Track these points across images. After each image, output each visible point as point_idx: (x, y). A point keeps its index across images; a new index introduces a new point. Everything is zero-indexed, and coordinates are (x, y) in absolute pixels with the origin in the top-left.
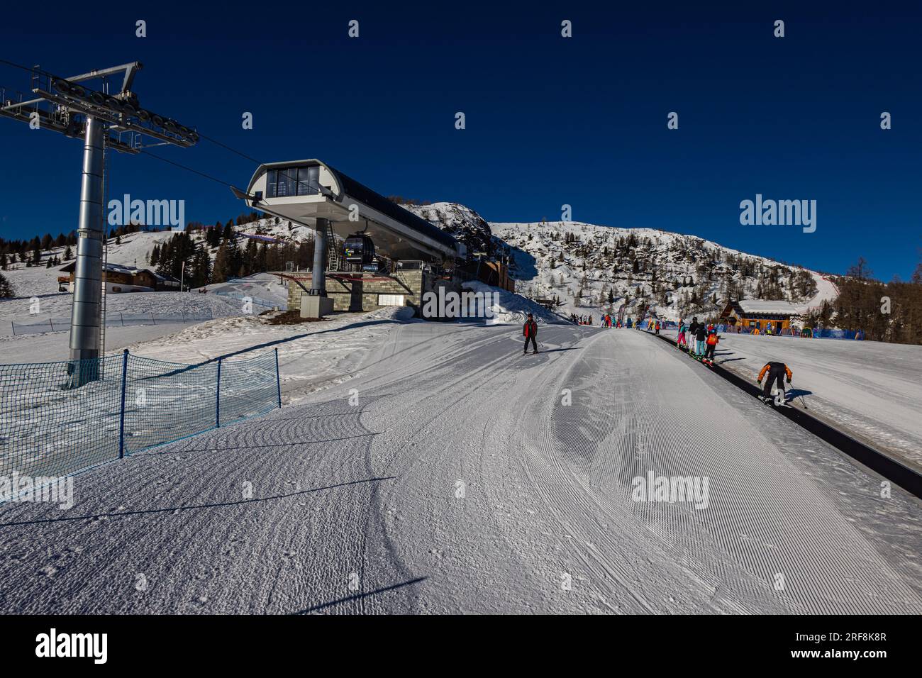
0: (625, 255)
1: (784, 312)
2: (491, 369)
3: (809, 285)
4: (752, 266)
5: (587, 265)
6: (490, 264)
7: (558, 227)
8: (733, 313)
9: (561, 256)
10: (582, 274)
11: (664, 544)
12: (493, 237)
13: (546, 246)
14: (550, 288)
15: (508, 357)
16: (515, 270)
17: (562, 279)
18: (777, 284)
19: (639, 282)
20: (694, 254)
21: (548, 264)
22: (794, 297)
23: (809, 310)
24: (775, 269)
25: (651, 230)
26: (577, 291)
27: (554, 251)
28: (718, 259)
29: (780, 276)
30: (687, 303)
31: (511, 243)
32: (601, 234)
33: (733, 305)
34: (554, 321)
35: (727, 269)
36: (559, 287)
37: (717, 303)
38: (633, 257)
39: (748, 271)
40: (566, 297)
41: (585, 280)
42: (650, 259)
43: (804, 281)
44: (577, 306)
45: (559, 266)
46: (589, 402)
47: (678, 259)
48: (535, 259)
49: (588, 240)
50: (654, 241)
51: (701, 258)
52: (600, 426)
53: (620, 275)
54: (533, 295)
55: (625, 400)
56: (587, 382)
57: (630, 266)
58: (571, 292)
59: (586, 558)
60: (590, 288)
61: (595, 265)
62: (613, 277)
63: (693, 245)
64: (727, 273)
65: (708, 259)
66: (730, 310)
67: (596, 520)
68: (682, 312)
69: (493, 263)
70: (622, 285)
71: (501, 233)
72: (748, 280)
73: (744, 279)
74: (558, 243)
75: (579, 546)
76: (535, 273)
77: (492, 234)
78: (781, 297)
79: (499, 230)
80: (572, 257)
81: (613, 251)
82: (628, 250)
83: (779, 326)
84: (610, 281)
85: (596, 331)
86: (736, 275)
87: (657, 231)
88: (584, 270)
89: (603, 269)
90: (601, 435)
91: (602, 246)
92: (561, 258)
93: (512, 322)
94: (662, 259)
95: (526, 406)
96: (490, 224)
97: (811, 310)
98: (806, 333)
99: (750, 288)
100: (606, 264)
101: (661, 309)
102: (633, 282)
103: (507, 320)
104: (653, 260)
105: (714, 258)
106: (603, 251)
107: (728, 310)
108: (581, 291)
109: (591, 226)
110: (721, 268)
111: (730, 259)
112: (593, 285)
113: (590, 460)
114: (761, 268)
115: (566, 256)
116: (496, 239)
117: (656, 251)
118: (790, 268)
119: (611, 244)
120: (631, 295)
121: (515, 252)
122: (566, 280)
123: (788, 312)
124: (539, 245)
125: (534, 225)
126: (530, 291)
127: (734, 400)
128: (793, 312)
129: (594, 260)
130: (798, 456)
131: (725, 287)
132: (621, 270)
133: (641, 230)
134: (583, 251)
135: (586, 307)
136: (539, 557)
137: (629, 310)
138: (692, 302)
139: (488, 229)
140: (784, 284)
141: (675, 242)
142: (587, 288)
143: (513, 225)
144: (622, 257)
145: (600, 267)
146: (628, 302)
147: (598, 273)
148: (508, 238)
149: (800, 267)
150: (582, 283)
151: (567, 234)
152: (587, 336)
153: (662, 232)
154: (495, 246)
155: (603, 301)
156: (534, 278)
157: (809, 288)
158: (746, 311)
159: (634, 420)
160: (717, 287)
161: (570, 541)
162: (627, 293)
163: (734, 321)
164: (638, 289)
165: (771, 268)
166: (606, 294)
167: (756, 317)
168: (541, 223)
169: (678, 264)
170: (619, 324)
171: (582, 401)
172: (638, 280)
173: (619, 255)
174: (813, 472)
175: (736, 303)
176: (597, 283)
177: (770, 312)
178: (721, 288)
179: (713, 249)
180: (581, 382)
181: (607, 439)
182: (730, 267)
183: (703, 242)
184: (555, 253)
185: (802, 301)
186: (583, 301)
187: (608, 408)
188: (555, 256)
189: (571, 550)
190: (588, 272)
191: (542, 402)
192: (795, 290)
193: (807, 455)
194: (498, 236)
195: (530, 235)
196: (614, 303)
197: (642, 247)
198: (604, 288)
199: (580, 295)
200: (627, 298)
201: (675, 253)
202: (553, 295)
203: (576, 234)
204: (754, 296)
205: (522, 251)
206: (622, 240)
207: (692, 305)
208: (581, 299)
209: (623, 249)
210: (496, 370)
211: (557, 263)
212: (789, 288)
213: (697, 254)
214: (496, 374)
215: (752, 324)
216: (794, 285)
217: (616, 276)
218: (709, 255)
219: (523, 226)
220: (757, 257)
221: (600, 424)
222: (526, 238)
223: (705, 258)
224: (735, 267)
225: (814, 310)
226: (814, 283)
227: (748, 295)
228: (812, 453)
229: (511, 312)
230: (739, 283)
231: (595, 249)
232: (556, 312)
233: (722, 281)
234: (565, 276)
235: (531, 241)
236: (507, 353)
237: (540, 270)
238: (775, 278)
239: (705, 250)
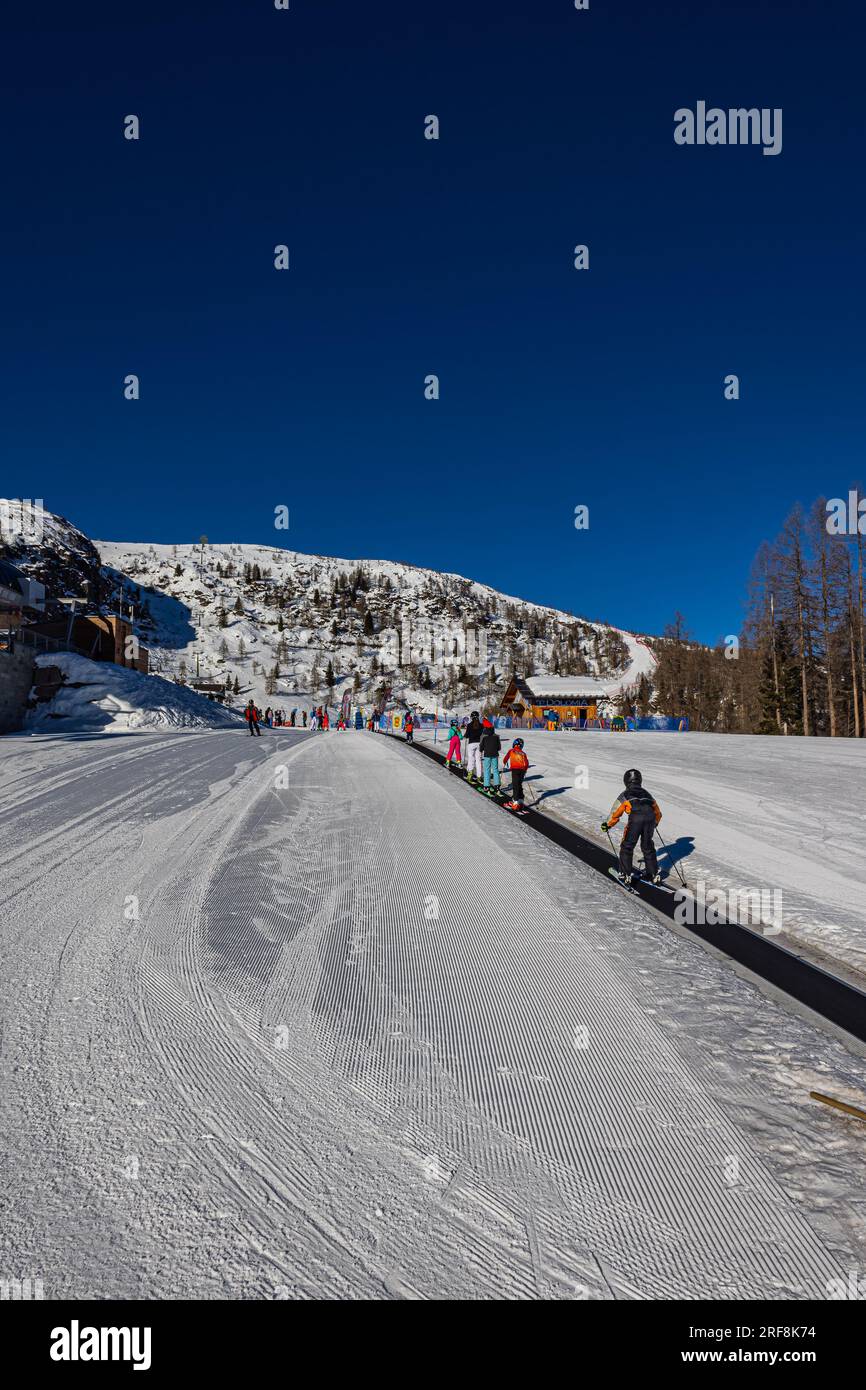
0: (349, 605)
1: (588, 693)
2: (94, 822)
3: (620, 651)
4: (543, 623)
5: (286, 620)
6: (95, 620)
7: (230, 554)
8: (518, 698)
9: (238, 606)
10: (278, 637)
11: (376, 1114)
12: (105, 568)
13: (210, 586)
14: (220, 661)
15: (129, 797)
16: (152, 629)
17: (242, 646)
18: (578, 651)
19: (375, 650)
20: (458, 604)
21: (215, 619)
22: (603, 670)
23: (622, 689)
24: (574, 627)
25: (389, 563)
26: (270, 666)
27: (224, 596)
28: (494, 611)
29: (581, 639)
30: (453, 683)
31: (141, 580)
32: (307, 568)
33: (517, 685)
34: (227, 722)
35: (508, 627)
36: (237, 659)
37: (497, 682)
38: (362, 607)
39: (538, 632)
40: (253, 678)
41: (283, 647)
42: (391, 612)
43: (613, 645)
44: (271, 693)
45: (234, 623)
46: (275, 869)
47: (434, 611)
48: (189, 610)
49: (285, 577)
50: (395, 582)
51: (469, 610)
52: (289, 912)
53: (344, 638)
54: (189, 675)
55: (340, 858)
56: (277, 832)
57: (359, 622)
58: (259, 669)
59: (235, 1172)
60: (293, 661)
61: (299, 621)
62: (331, 642)
63: (455, 589)
64: (509, 634)
65: (479, 612)
66: (514, 694)
67: (263, 1093)
68: (446, 698)
69: (102, 618)
70: (347, 655)
71: (122, 561)
72: (539, 645)
73: (533, 643)
74: (232, 582)
75: (227, 1152)
76: (191, 635)
77: (103, 563)
78: (585, 670)
79: (115, 555)
80: (258, 607)
81: (329, 597)
82: (354, 597)
83: (583, 714)
84: (327, 649)
85: (304, 736)
86: (521, 637)
87: (399, 565)
88: (281, 629)
89: (313, 627)
90: (289, 929)
91: (311, 589)
92: (239, 608)
93: (144, 729)
94: (410, 611)
95: (155, 890)
96: (97, 544)
97: (625, 688)
98: (618, 725)
99: (542, 657)
100: (318, 619)
101: (413, 693)
102: (366, 649)
103: (134, 724)
104: (396, 613)
105: (488, 610)
106: (312, 597)
107: (512, 692)
108: (277, 667)
109: (289, 554)
110: (499, 627)
111: (511, 612)
112: (297, 655)
113: (265, 980)
114: (555, 626)
115: (248, 605)
116: (111, 572)
117: (399, 597)
118: (594, 626)
119: (325, 585)
120: (363, 672)
121: (150, 597)
122: (249, 647)
123: (594, 694)
124: (197, 585)
125: (185, 549)
126: (183, 668)
127: (509, 841)
128: (600, 694)
129: (298, 612)
130: (591, 922)
131: (508, 655)
132: (345, 630)
133: (373, 562)
134: (276, 597)
135: (288, 694)
136: (144, 1192)
137: (362, 697)
138: (460, 680)
139: (94, 554)
140: (588, 651)
141: (428, 583)
142: (287, 661)
143: (144, 547)
144: (344, 608)
145: (309, 624)
146: (358, 684)
147: (305, 635)
148: (134, 570)
149: (607, 625)
150: (278, 652)
151: (248, 567)
152: (284, 747)
153: (407, 567)
154: (107, 585)
155: (316, 684)
156: (190, 644)
157: (620, 655)
158: (537, 694)
159: (351, 894)
160: (496, 656)
161: (210, 1146)
162: (357, 669)
163: (520, 710)
164: (375, 661)
165: (569, 626)
166: (322, 671)
167: (550, 703)
168: (199, 546)
169: (435, 619)
170: (343, 723)
171: (263, 869)
172: (374, 646)
173: (340, 605)
174: (609, 944)
175: (522, 682)
176: (304, 652)
177: (568, 693)
178: (502, 658)
179: (485, 596)
180: (264, 834)
181: (301, 934)
182: (512, 625)
183: (470, 585)
184: (226, 599)
185: (613, 675)
186: (282, 683)
187: (308, 876)
188: (226, 605)
189: (209, 1161)
190: (287, 633)
191: (188, 880)
192: (603, 659)
193: (602, 918)
194: (115, 567)
195: (179, 566)
196: (335, 687)
197: (376, 591)
198: (318, 661)
199: (276, 674)
200: (357, 676)
201: (429, 602)
202: (226, 675)
203: (263, 566)
204: (549, 669)
205: (163, 596)
206: (343, 578)
207: (461, 685)
208: (277, 681)
209: (345, 594)
210: (102, 824)
211: (231, 618)
212: (594, 656)
213: (462, 603)
214: (103, 832)
215: (547, 713)
216: (601, 651)
217: (337, 639)
218: (480, 605)
219: (164, 550)
220: (548, 609)
221: (290, 909)
222: (171, 572)
223: (475, 610)
224: (519, 625)
225: (629, 689)
226: (625, 649)
227: (541, 668)
228: (609, 914)
229: (140, 710)
230: (526, 650)
231: (297, 594)
232: (234, 705)
233: (501, 646)
234: (247, 640)
235: (180, 578)
236: (128, 788)
237: (200, 631)
238: (575, 641)
239: (474, 598)
